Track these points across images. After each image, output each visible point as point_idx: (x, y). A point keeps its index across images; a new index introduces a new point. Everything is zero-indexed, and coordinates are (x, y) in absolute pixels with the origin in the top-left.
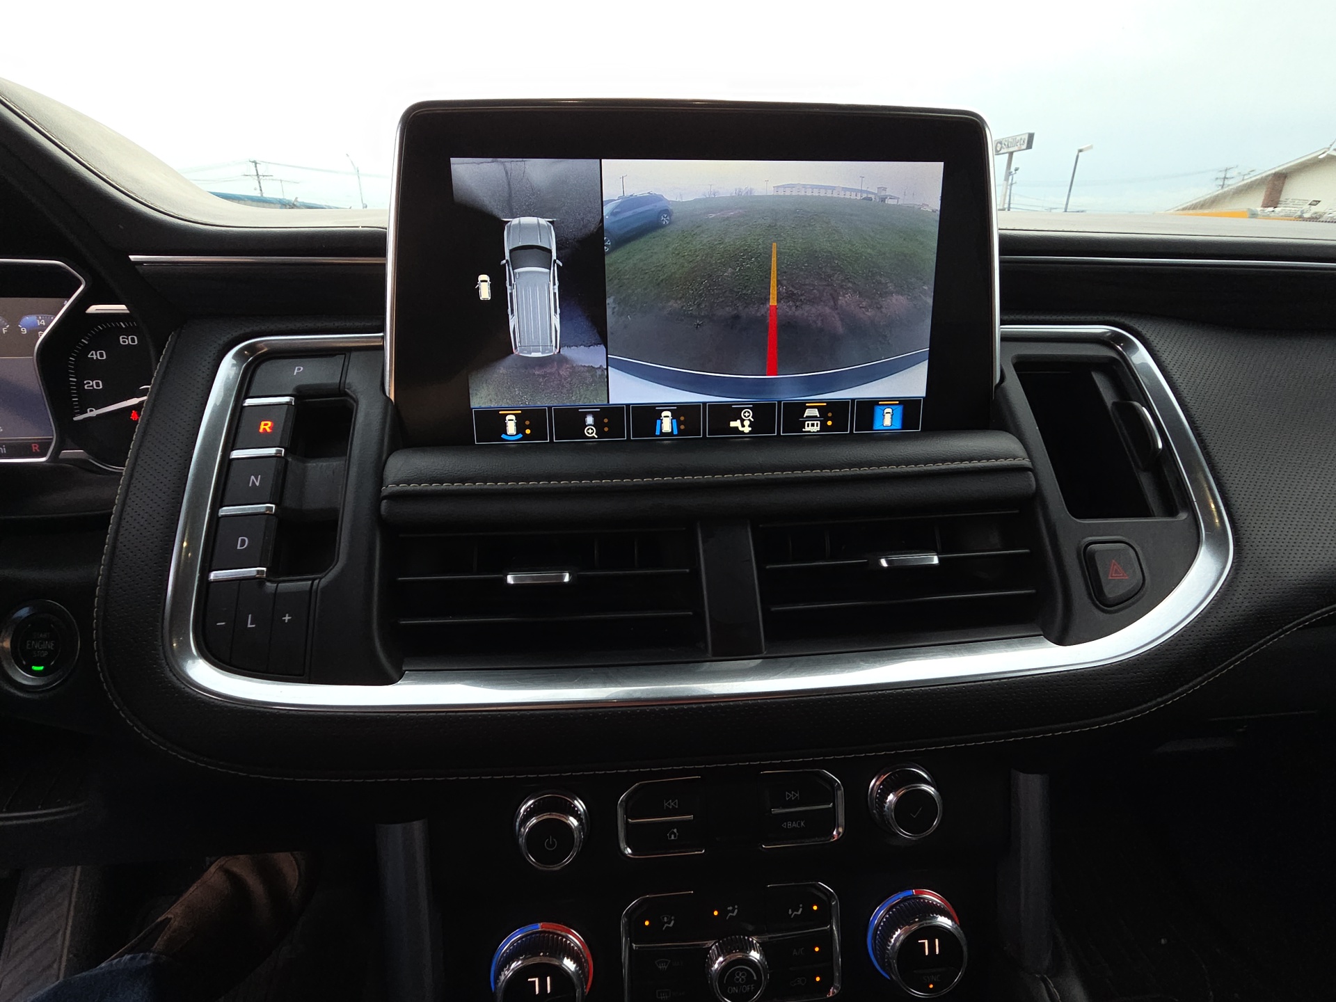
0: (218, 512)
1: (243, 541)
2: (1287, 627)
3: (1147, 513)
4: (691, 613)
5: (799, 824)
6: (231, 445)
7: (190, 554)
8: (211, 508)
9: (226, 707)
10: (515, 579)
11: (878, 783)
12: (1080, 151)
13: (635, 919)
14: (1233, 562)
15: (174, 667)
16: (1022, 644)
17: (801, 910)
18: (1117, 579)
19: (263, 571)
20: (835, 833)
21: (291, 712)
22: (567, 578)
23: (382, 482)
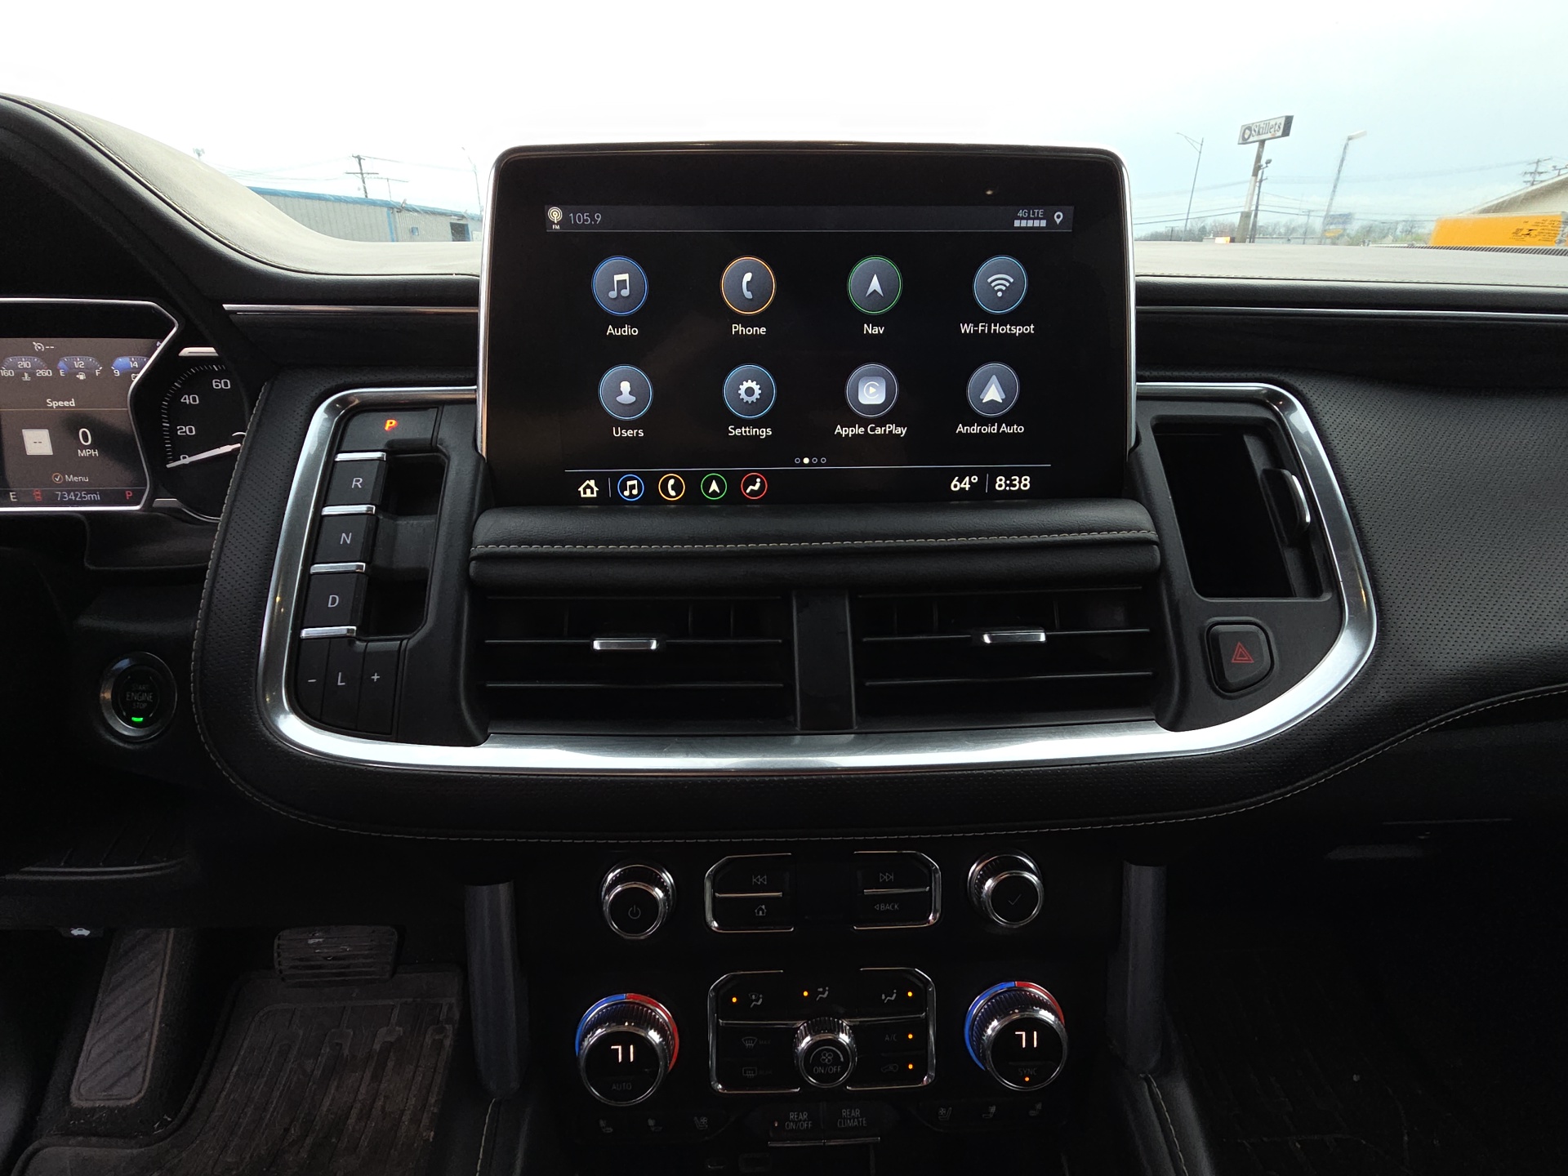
0: (310, 570)
1: (334, 599)
2: (1432, 720)
3: (1289, 593)
4: (781, 685)
5: (893, 907)
6: (323, 501)
7: (282, 610)
8: (303, 565)
9: (316, 761)
10: (601, 645)
11: (978, 869)
12: (1350, 139)
13: (723, 994)
14: (1374, 648)
15: (267, 721)
16: (1130, 729)
17: (895, 995)
18: (1241, 663)
19: (353, 630)
20: (931, 918)
21: (378, 769)
22: (654, 646)
23: (471, 543)
